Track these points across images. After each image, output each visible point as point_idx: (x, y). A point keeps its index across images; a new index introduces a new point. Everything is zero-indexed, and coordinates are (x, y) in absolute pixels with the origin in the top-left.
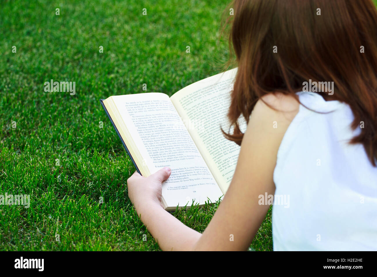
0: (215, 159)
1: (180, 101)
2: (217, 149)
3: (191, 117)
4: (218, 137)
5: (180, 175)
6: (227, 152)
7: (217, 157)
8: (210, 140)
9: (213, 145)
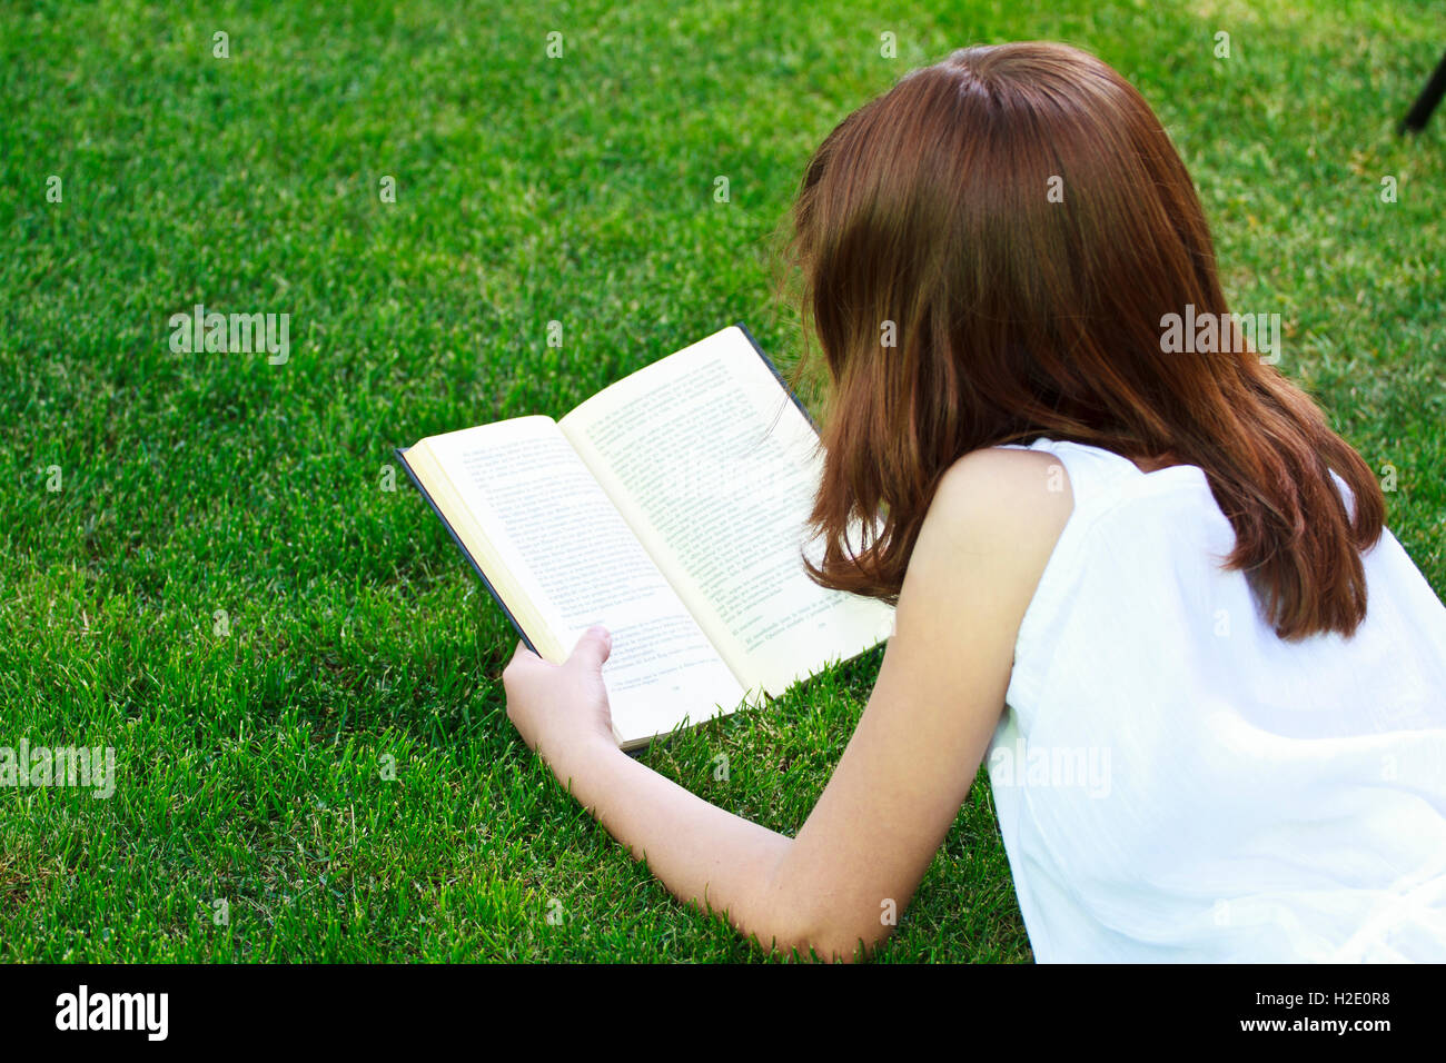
0: (705, 588)
1: (588, 431)
2: (708, 561)
3: (623, 476)
4: (708, 527)
5: (632, 646)
6: (737, 568)
7: (711, 584)
8: (686, 537)
9: (695, 552)
